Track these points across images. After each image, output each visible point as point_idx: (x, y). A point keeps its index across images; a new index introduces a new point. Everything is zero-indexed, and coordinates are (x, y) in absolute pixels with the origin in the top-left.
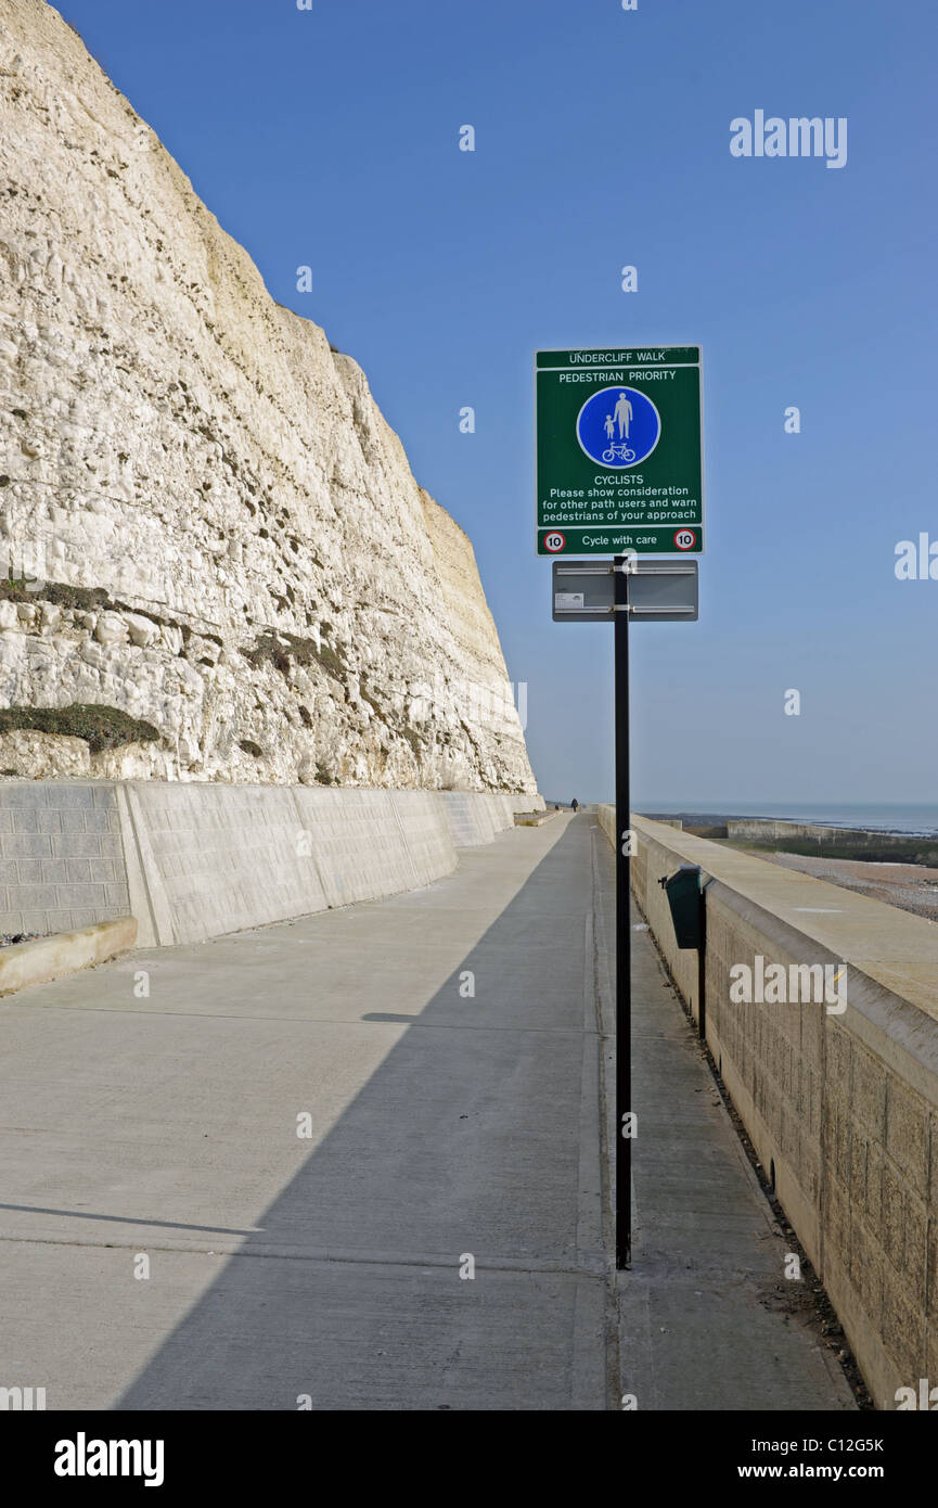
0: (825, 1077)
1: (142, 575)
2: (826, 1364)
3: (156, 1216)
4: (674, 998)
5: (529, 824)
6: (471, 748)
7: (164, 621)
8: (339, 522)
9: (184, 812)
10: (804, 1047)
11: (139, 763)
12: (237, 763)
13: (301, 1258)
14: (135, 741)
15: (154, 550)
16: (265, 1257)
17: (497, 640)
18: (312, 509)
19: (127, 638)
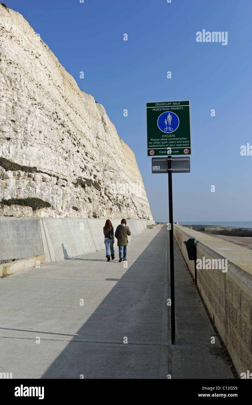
0: (226, 292)
1: (46, 163)
2: (227, 368)
3: (50, 331)
4: (189, 274)
5: (151, 228)
6: (135, 208)
7: (52, 175)
8: (98, 148)
9: (58, 226)
10: (221, 285)
11: (46, 213)
12: (72, 213)
13: (88, 342)
14: (45, 207)
15: (49, 156)
16: (79, 342)
17: (141, 179)
18: (91, 145)
19: (42, 180)
